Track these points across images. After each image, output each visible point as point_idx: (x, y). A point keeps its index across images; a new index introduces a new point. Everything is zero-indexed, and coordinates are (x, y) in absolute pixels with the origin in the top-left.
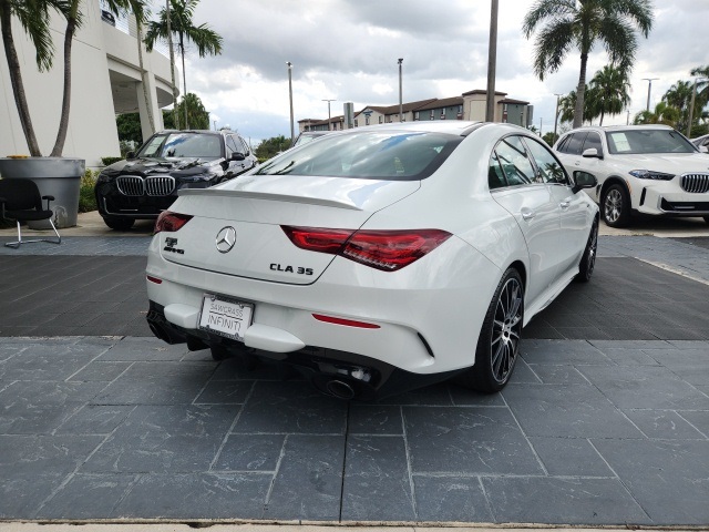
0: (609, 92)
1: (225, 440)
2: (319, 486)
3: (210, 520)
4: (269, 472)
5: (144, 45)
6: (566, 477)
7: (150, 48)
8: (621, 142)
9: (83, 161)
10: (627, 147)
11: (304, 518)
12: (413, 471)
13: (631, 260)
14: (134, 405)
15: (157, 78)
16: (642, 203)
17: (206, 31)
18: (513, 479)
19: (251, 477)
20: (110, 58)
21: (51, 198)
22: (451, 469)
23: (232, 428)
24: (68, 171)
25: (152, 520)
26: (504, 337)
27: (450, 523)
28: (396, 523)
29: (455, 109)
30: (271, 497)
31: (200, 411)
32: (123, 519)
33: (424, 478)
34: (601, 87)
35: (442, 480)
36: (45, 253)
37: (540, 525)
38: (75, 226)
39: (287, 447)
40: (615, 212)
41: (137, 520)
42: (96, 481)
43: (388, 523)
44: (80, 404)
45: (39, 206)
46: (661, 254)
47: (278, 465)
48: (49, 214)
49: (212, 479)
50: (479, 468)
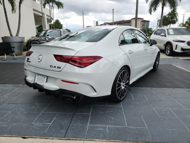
0: (172, 18)
1: (41, 114)
2: (62, 128)
3: (28, 137)
4: (49, 124)
5: (43, 6)
6: (132, 127)
7: (44, 7)
8: (171, 32)
9: (24, 38)
10: (173, 33)
11: (54, 137)
12: (89, 124)
13: (171, 65)
14: (20, 103)
15: (47, 15)
16: (176, 49)
17: (59, 2)
18: (117, 127)
19: (44, 125)
20: (34, 10)
21: (14, 47)
22: (100, 124)
23: (43, 111)
24: (20, 40)
25: (13, 136)
26: (122, 87)
27: (95, 140)
28: (79, 139)
29: (129, 23)
30: (47, 131)
31: (37, 106)
32: (5, 135)
33: (91, 126)
34: (170, 16)
35: (97, 127)
36: (12, 62)
37: (120, 141)
38: (22, 55)
39: (57, 117)
40: (169, 51)
41: (9, 136)
42: (2, 124)
43: (77, 139)
44: (6, 103)
45: (11, 49)
46: (179, 64)
47: (52, 122)
48: (14, 52)
49: (33, 125)
50: (108, 124)
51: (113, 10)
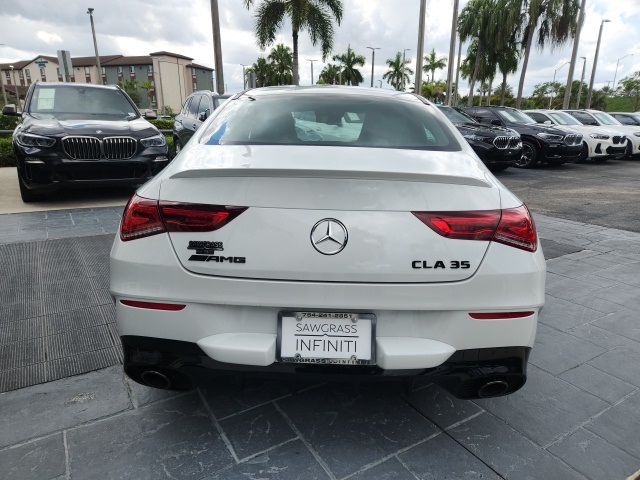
0: (282, 68)
29: (145, 69)
34: (276, 63)
51: (91, 10)
